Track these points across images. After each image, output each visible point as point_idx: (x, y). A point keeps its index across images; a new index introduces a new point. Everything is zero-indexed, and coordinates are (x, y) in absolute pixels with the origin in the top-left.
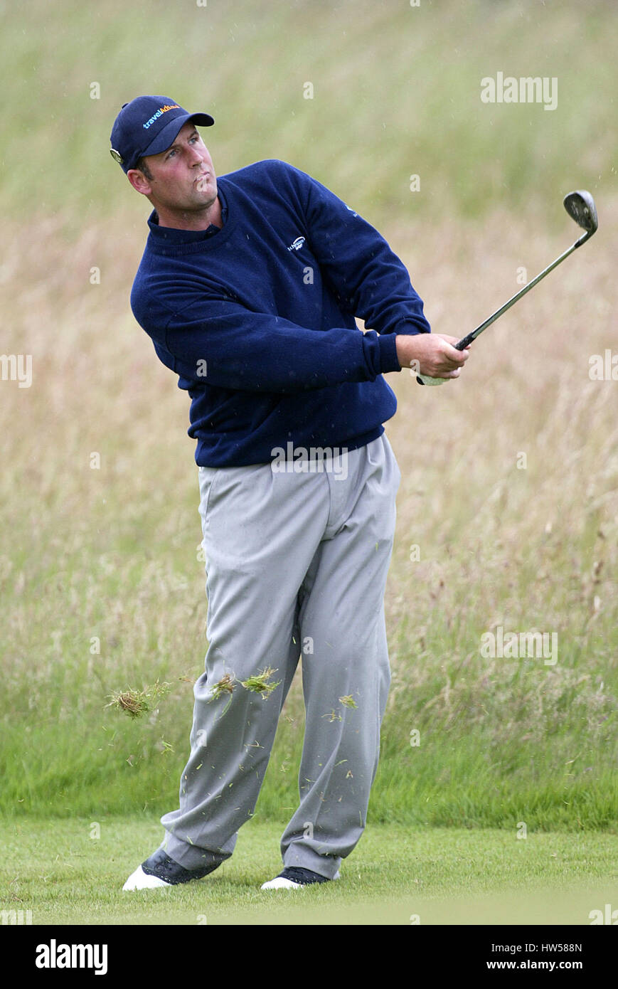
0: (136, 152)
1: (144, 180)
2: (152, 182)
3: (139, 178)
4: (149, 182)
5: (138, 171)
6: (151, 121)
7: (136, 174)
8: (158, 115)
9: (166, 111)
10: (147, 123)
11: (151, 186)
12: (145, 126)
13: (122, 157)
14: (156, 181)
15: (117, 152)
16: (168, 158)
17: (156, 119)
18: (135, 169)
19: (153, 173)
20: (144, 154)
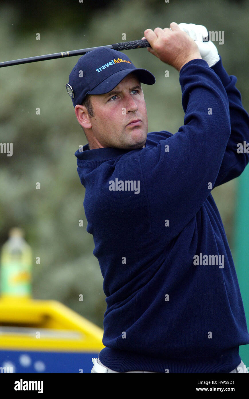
0: (84, 90)
1: (87, 115)
2: (92, 118)
3: (84, 113)
4: (90, 117)
5: (83, 107)
6: (104, 67)
7: (82, 109)
8: (110, 64)
9: (118, 62)
10: (100, 68)
11: (91, 122)
12: (97, 70)
13: (74, 92)
14: (96, 118)
15: (71, 87)
16: (109, 100)
17: (108, 66)
18: (81, 104)
19: (94, 111)
20: (91, 93)
